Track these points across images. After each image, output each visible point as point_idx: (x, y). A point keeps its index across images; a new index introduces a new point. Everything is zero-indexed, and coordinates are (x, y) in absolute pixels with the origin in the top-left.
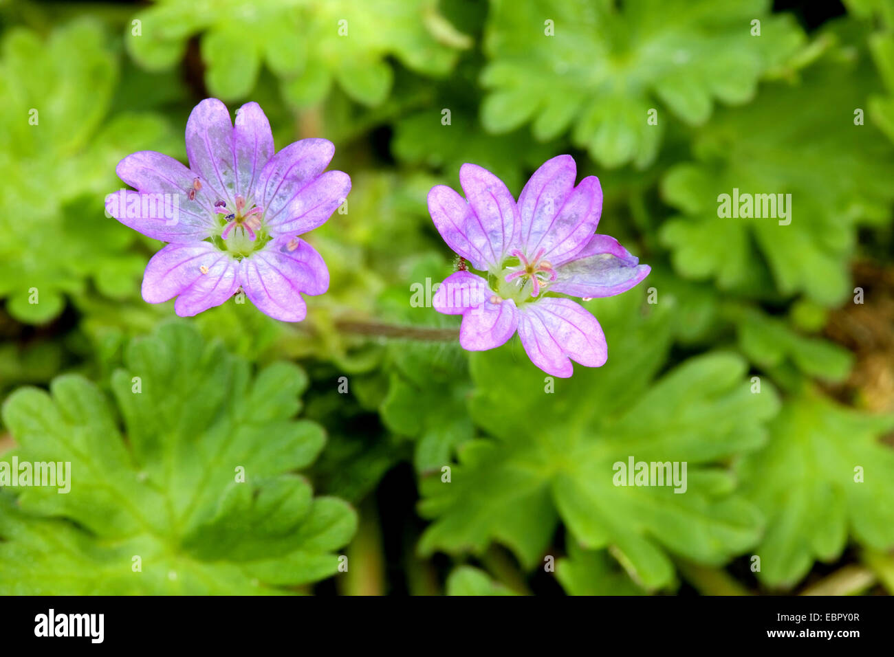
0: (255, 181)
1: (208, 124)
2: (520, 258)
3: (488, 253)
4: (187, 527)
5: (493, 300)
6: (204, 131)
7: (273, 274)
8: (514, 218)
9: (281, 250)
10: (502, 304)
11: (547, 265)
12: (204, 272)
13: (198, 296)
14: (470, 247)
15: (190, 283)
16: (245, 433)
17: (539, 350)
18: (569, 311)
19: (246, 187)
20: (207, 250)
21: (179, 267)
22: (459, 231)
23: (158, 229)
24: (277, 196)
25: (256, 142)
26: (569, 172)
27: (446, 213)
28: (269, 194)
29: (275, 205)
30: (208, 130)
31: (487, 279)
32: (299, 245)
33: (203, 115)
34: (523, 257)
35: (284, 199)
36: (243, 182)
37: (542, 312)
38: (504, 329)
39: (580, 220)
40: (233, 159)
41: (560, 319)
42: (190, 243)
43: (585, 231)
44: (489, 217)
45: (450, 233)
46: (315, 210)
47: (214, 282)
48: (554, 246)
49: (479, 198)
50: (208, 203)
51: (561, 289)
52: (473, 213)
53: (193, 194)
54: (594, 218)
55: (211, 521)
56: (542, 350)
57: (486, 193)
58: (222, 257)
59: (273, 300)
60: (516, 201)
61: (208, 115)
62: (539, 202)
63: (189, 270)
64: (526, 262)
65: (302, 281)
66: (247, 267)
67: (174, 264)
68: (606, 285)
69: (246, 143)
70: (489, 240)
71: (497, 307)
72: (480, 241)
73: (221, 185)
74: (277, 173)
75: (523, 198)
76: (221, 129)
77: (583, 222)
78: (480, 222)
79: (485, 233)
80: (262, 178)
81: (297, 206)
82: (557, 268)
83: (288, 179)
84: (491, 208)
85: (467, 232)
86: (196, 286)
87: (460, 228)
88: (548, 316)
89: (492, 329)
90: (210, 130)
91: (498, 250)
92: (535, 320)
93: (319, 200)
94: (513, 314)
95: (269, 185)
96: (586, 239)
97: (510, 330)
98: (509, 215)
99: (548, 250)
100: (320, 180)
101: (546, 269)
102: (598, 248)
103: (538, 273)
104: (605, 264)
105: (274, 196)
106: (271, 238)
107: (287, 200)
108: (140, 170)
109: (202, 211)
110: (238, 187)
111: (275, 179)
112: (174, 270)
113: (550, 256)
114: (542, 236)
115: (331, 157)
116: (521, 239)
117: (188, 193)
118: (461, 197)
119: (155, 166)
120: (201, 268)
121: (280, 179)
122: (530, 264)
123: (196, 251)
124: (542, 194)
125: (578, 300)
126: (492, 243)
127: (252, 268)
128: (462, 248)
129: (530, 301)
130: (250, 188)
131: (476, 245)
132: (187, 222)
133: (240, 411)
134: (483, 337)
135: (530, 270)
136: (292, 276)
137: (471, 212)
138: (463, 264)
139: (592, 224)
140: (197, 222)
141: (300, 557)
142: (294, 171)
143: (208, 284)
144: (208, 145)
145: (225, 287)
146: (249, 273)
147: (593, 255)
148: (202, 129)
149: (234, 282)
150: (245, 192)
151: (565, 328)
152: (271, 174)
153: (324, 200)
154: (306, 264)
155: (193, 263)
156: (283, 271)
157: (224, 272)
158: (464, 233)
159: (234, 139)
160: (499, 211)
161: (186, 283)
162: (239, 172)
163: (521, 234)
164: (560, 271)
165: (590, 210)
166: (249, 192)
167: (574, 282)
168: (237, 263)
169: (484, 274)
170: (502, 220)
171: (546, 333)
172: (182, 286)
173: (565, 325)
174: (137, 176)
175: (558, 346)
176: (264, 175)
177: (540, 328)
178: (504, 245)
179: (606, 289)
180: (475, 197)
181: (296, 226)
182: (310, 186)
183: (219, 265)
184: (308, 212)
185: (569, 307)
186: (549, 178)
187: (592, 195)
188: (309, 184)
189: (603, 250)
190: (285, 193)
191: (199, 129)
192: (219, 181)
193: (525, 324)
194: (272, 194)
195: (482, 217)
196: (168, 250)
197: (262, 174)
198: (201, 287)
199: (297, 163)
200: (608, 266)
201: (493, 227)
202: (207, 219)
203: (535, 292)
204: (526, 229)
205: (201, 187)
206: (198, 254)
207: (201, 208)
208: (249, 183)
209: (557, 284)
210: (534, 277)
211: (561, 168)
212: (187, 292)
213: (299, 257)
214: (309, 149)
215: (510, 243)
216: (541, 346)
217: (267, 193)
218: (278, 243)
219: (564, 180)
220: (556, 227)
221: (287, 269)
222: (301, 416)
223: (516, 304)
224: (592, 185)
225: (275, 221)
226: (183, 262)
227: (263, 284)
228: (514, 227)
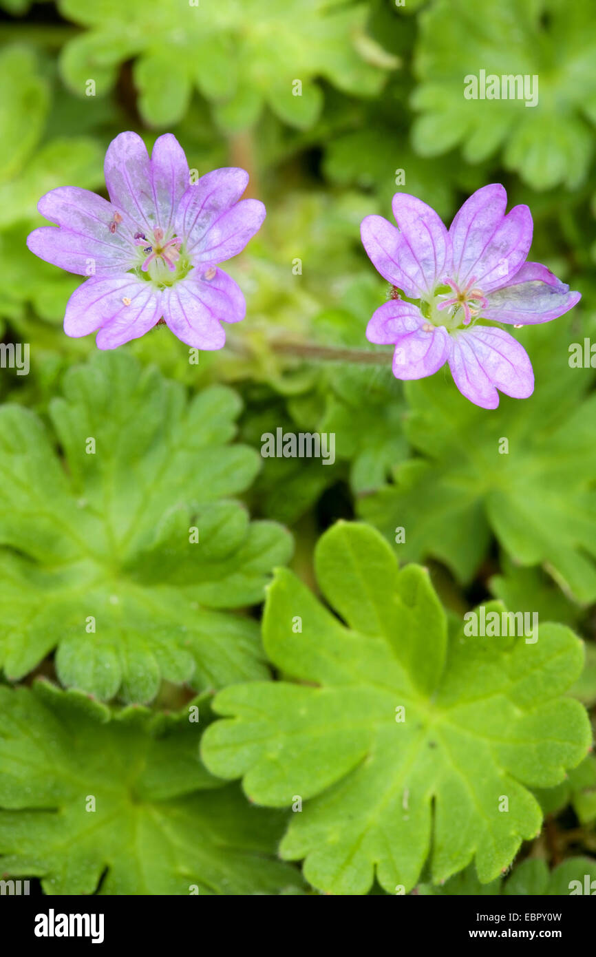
0: (174, 211)
1: (125, 157)
2: (451, 286)
3: (420, 281)
4: (127, 552)
5: (425, 328)
6: (122, 164)
7: (194, 303)
8: (447, 246)
9: (201, 279)
10: (434, 332)
11: (479, 294)
12: (127, 304)
13: (120, 328)
14: (402, 276)
15: (112, 316)
16: (181, 457)
17: (468, 378)
18: (499, 341)
19: (167, 216)
20: (130, 281)
21: (101, 300)
22: (392, 260)
23: (80, 264)
24: (196, 226)
25: (173, 173)
26: (500, 200)
27: (379, 243)
28: (189, 224)
29: (195, 234)
30: (126, 163)
31: (419, 307)
32: (217, 273)
33: (121, 149)
34: (455, 285)
35: (203, 228)
36: (164, 212)
37: (473, 339)
38: (437, 357)
39: (511, 248)
40: (152, 191)
41: (490, 349)
42: (113, 275)
43: (516, 258)
44: (422, 245)
45: (383, 262)
46: (232, 239)
47: (137, 313)
48: (486, 272)
49: (412, 227)
50: (130, 235)
51: (493, 316)
52: (406, 242)
53: (114, 227)
54: (525, 246)
55: (150, 547)
56: (470, 379)
57: (418, 222)
58: (146, 288)
59: (194, 329)
60: (448, 229)
61: (125, 147)
62: (470, 230)
63: (111, 302)
64: (458, 291)
65: (221, 309)
66: (169, 297)
67: (96, 297)
68: (537, 311)
69: (163, 175)
70: (421, 267)
71: (429, 335)
72: (412, 270)
73: (141, 216)
74: (194, 203)
75: (455, 227)
76: (138, 162)
77: (514, 249)
78: (412, 251)
79: (418, 262)
80: (181, 208)
81: (216, 235)
82: (489, 295)
83: (206, 208)
84: (423, 236)
85: (400, 261)
86: (119, 319)
87: (392, 257)
88: (478, 345)
89: (424, 357)
90: (127, 163)
91: (430, 278)
92: (465, 348)
93: (236, 228)
94: (445, 340)
95: (188, 214)
96: (517, 266)
97: (442, 359)
98: (441, 243)
99: (479, 277)
100: (234, 209)
101: (477, 297)
102: (529, 275)
103: (470, 301)
104: (536, 291)
105: (193, 226)
106: (193, 267)
107: (206, 229)
108: (61, 205)
109: (124, 242)
110: (158, 218)
111: (193, 208)
112: (96, 303)
113: (482, 282)
114: (473, 263)
115: (245, 186)
116: (453, 266)
117: (109, 226)
118: (394, 226)
119: (75, 201)
120: (123, 300)
121: (198, 209)
122: (461, 293)
123: (119, 283)
124: (474, 222)
125: (508, 328)
126: (424, 271)
127: (174, 298)
128: (395, 277)
129: (461, 327)
130: (171, 219)
131: (409, 274)
132: (110, 255)
133: (177, 435)
134: (415, 366)
135: (462, 298)
136: (212, 305)
137: (404, 241)
138: (395, 292)
139: (522, 252)
140: (120, 255)
141: (238, 580)
142: (210, 201)
143: (130, 316)
144: (127, 178)
145: (147, 318)
146: (171, 303)
147: (524, 282)
148: (120, 162)
149: (156, 313)
150: (166, 221)
151: (493, 357)
152: (189, 204)
153: (240, 228)
154: (224, 292)
155: (116, 295)
156: (204, 299)
157: (146, 303)
158: (397, 262)
159: (152, 171)
160: (431, 240)
161: (108, 316)
162: (159, 203)
163: (453, 262)
164: (492, 297)
165: (521, 237)
166: (170, 222)
167: (505, 308)
168: (159, 293)
169: (416, 302)
170: (434, 249)
171: (475, 361)
172: (104, 318)
173: (494, 354)
174: (58, 212)
175: (486, 375)
176: (183, 205)
177: (470, 356)
178: (436, 272)
179: (537, 315)
180: (408, 226)
181: (213, 255)
182: (227, 215)
183: (142, 296)
184: (225, 241)
185: (499, 337)
186: (480, 206)
187: (522, 222)
188: (226, 212)
189: (534, 277)
190: (204, 222)
191: (117, 163)
192: (140, 213)
193: (455, 352)
194: (192, 223)
195: (414, 245)
196: (90, 283)
197: (180, 205)
198: (123, 319)
199: (213, 193)
200: (539, 293)
201: (425, 255)
202: (130, 250)
203: (467, 320)
204: (457, 256)
205: (122, 220)
206: (120, 286)
207: (123, 240)
208: (169, 214)
209: (489, 310)
210: (465, 305)
211: (492, 197)
212: (109, 324)
213: (217, 286)
214: (224, 178)
215: (442, 270)
216: (469, 375)
217: (186, 223)
218: (198, 271)
219: (495, 208)
220: (487, 254)
221: (207, 297)
222: (237, 440)
223: (447, 330)
224: (522, 213)
225: (196, 250)
226: (106, 295)
227: (184, 314)
228: (446, 255)
